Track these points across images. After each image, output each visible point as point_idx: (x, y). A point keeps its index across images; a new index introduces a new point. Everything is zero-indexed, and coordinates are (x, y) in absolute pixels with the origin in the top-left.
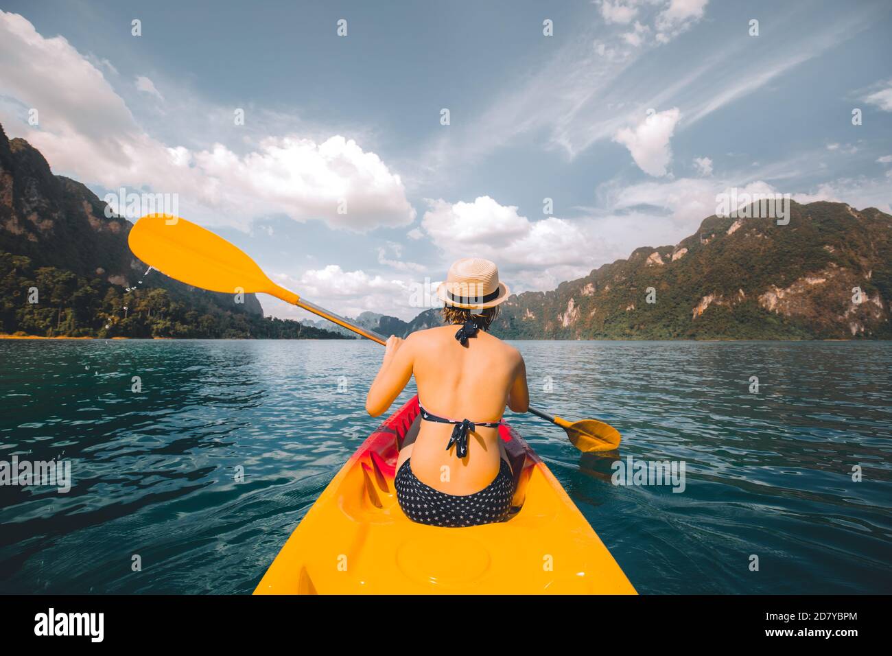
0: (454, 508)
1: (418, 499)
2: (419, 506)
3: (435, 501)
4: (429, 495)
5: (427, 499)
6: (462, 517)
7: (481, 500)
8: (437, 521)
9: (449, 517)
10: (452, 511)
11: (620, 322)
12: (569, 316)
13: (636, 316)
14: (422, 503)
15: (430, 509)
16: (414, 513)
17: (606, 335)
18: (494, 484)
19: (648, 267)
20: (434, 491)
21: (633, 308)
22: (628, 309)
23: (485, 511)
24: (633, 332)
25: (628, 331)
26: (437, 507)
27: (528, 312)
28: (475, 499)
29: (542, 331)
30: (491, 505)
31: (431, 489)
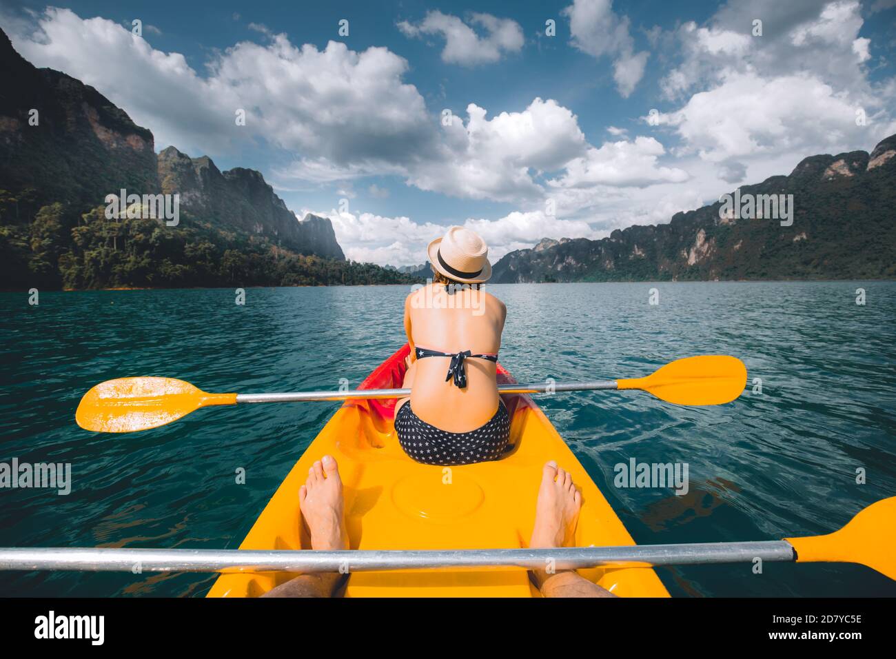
0: (454, 445)
1: (419, 437)
2: (421, 445)
3: (436, 439)
4: (430, 433)
5: (428, 437)
6: (462, 454)
7: (481, 436)
8: (439, 459)
9: (449, 454)
10: (453, 448)
11: (786, 256)
12: (698, 252)
13: (813, 247)
14: (423, 441)
15: (431, 447)
16: (415, 452)
17: (763, 275)
18: (494, 419)
19: (826, 181)
20: (435, 429)
21: (805, 237)
22: (797, 238)
23: (484, 447)
24: (810, 268)
25: (799, 268)
26: (437, 445)
27: (636, 249)
28: (476, 435)
29: (656, 271)
30: (491, 440)
31: (432, 427)
